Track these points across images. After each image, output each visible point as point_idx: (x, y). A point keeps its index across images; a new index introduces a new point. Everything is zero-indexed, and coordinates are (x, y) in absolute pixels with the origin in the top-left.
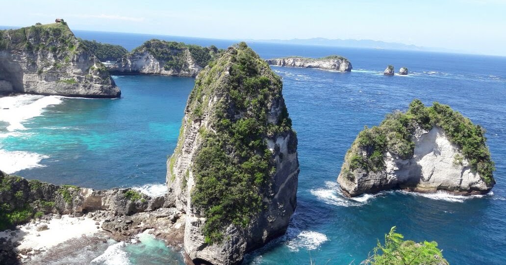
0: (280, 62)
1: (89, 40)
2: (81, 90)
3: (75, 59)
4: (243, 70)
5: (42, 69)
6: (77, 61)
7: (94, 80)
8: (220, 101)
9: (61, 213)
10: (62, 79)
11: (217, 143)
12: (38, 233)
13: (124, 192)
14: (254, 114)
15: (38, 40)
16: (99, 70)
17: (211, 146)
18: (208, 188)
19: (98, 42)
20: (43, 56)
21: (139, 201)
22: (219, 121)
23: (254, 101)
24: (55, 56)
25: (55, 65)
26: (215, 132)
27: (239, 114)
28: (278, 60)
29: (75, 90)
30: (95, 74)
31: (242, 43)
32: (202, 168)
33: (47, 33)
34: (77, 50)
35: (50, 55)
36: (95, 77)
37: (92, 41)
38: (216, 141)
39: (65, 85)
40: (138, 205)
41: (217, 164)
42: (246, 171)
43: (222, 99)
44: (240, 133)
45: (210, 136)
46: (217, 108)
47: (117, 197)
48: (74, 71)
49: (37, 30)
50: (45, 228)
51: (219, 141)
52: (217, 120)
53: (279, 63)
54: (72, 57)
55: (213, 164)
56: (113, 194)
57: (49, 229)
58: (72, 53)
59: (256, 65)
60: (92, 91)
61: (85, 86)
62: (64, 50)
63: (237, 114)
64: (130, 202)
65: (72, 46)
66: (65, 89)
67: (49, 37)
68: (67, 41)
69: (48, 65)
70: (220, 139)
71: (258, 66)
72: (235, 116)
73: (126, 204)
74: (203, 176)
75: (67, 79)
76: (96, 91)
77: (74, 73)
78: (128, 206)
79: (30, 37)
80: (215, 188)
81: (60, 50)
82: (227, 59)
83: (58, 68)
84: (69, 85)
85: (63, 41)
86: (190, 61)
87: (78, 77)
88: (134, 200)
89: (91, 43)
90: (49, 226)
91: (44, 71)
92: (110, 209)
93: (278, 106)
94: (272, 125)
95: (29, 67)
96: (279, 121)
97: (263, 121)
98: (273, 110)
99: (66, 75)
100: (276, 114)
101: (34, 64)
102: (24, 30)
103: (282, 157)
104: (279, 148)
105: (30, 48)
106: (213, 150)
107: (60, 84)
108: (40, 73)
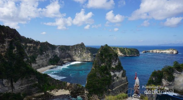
0: (151, 51)
2: (86, 60)
6: (85, 53)
7: (89, 57)
9: (62, 88)
13: (77, 84)
14: (107, 64)
16: (90, 55)
17: (93, 72)
21: (80, 87)
22: (95, 65)
23: (107, 60)
24: (80, 52)
25: (81, 54)
29: (84, 60)
32: (89, 78)
35: (79, 51)
44: (102, 69)
45: (93, 70)
47: (75, 86)
48: (85, 55)
49: (77, 45)
58: (84, 51)
59: (109, 50)
60: (89, 60)
63: (102, 64)
65: (85, 49)
66: (82, 60)
67: (79, 47)
69: (79, 54)
70: (95, 71)
74: (89, 80)
78: (77, 88)
81: (82, 50)
85: (83, 48)
86: (119, 52)
87: (85, 57)
90: (58, 91)
92: (73, 88)
93: (116, 62)
94: (113, 67)
95: (75, 55)
96: (116, 67)
97: (110, 66)
98: (113, 63)
99: (83, 56)
100: (115, 64)
101: (76, 54)
102: (74, 46)
103: (118, 77)
104: (116, 75)
105: (75, 50)
106: (93, 74)
107: (81, 58)
108: (77, 56)
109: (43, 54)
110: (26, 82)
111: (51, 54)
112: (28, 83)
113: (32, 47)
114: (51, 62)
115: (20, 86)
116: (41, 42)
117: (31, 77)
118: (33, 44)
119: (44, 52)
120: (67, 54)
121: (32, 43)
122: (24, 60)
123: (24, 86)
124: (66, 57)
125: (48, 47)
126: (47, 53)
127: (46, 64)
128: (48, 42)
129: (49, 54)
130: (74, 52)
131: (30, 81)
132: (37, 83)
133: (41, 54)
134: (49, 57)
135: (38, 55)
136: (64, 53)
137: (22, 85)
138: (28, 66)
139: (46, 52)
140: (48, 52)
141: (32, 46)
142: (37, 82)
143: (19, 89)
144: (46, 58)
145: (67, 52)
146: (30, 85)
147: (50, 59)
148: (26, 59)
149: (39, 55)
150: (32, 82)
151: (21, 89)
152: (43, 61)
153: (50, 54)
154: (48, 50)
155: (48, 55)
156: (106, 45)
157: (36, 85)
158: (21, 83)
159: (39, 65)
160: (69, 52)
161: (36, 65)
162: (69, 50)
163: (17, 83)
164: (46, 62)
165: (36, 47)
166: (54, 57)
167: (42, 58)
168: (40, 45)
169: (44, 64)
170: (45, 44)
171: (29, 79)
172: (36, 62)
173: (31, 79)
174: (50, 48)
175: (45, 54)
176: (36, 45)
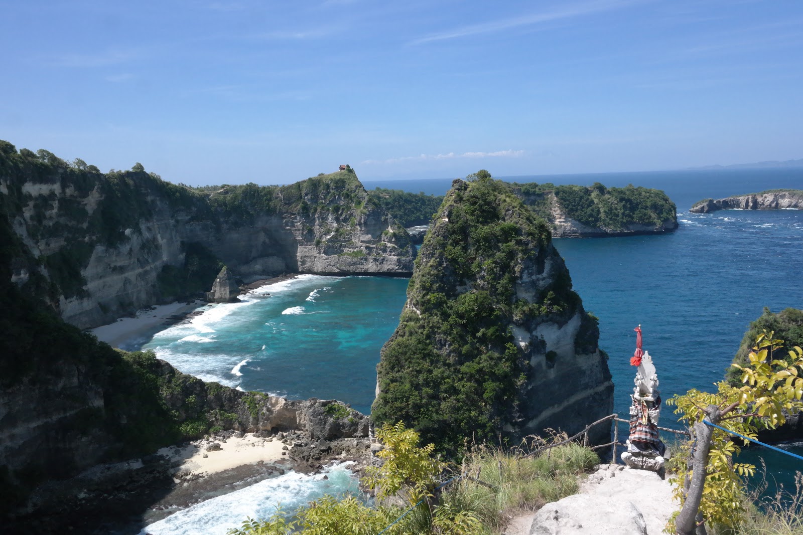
0: (747, 202)
2: (371, 267)
3: (363, 221)
4: (472, 214)
5: (321, 237)
6: (365, 223)
7: (389, 250)
8: (429, 264)
9: (244, 431)
10: (346, 250)
11: (420, 331)
13: (324, 405)
14: (488, 283)
15: (315, 199)
16: (394, 235)
17: (411, 334)
18: (396, 399)
19: (428, 194)
20: (323, 219)
21: (346, 421)
22: (424, 295)
23: (487, 264)
24: (337, 219)
25: (337, 231)
26: (418, 312)
27: (465, 284)
28: (742, 199)
29: (362, 267)
30: (390, 242)
31: (481, 171)
32: (392, 368)
33: (328, 186)
34: (365, 208)
35: (330, 218)
36: (389, 245)
38: (420, 328)
39: (350, 259)
40: (343, 426)
41: (417, 363)
42: (471, 377)
43: (432, 262)
44: (461, 316)
45: (410, 319)
46: (423, 276)
47: (314, 412)
48: (362, 238)
49: (315, 184)
50: (217, 448)
51: (423, 327)
52: (421, 295)
53: (743, 204)
54: (359, 218)
55: (410, 362)
56: (310, 407)
57: (222, 449)
58: (359, 212)
60: (386, 267)
61: (376, 260)
62: (349, 208)
63: (461, 285)
64: (331, 420)
65: (359, 203)
66: (350, 264)
67: (329, 192)
68: (353, 195)
69: (328, 232)
70: (426, 324)
72: (457, 288)
73: (325, 423)
74: (393, 381)
75: (352, 250)
76: (391, 267)
77: (362, 242)
78: (327, 427)
79: (306, 195)
80: (407, 401)
81: (343, 210)
82: (449, 199)
83: (340, 235)
84: (355, 259)
85: (347, 196)
86: (556, 212)
87: (367, 248)
88: (338, 418)
90: (222, 445)
91: (324, 240)
92: (306, 428)
93: (540, 271)
94: (524, 302)
95: (305, 238)
97: (505, 296)
98: (526, 278)
99: (352, 245)
100: (533, 284)
101: (311, 232)
102: (299, 185)
103: (551, 357)
104: (543, 343)
105: (306, 209)
106: (413, 341)
107: (344, 258)
108: (318, 243)
109: (123, 239)
110: (32, 407)
111: (170, 241)
112: (45, 412)
113: (56, 204)
114: (172, 285)
116: (104, 170)
117: (59, 375)
118: (57, 188)
119: (128, 232)
120: (262, 237)
121: (53, 182)
122: (13, 278)
123: (25, 430)
124: (254, 254)
125: (149, 199)
126: (147, 235)
127: (143, 296)
128: (148, 170)
129: (154, 238)
130: (299, 225)
131: (57, 396)
132: (99, 409)
133: (113, 239)
134: (157, 257)
135: (92, 246)
136: (243, 230)
137: (10, 421)
138: (41, 314)
139: (137, 230)
140: (149, 229)
141: (52, 195)
142: (99, 403)
144: (142, 263)
145: (259, 225)
146: (55, 418)
147: (166, 268)
148: (25, 276)
149: (99, 249)
150: (68, 403)
151: (9, 444)
152: (126, 281)
153: (161, 241)
154: (148, 218)
155: (150, 247)
156: (484, 175)
157: (92, 418)
158: (4, 411)
159: (103, 308)
160: (274, 222)
161: (87, 304)
162: (271, 213)
164: (140, 284)
165: (79, 199)
166: (184, 254)
167: (115, 267)
168: (102, 190)
169: (135, 298)
170: (131, 182)
171: (50, 387)
172: (85, 288)
173: (60, 385)
174: (158, 203)
175: (135, 237)
176: (78, 188)
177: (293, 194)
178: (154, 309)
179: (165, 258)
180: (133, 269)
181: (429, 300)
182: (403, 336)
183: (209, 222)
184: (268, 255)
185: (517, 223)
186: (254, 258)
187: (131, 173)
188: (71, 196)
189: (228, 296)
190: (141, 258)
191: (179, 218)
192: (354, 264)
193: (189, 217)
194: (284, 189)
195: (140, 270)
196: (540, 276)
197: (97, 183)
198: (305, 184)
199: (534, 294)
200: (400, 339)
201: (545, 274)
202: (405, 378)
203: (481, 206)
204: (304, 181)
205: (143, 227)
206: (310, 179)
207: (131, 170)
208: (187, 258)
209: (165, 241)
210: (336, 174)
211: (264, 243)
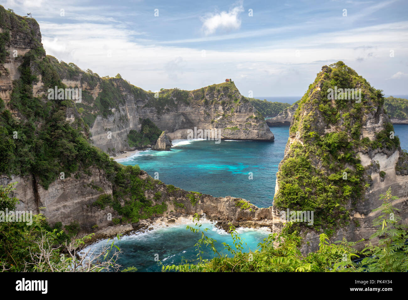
1: (261, 100)
2: (242, 135)
3: (238, 110)
5: (214, 119)
6: (240, 111)
7: (252, 126)
8: (309, 115)
9: (187, 214)
10: (228, 126)
11: (303, 154)
12: (167, 224)
13: (235, 200)
14: (346, 127)
15: (212, 96)
16: (256, 118)
17: (298, 155)
18: (290, 193)
20: (215, 108)
21: (248, 210)
22: (306, 133)
23: (345, 115)
24: (224, 109)
25: (224, 115)
26: (302, 143)
27: (330, 128)
29: (237, 136)
30: (254, 122)
31: (339, 62)
32: (287, 175)
33: (219, 91)
34: (240, 103)
35: (220, 108)
36: (253, 124)
37: (263, 100)
38: (303, 152)
39: (230, 132)
40: (247, 213)
41: (302, 172)
42: (334, 183)
43: (311, 113)
44: (329, 145)
45: (297, 147)
46: (305, 121)
47: (229, 204)
48: (237, 120)
49: (212, 89)
50: (173, 222)
51: (305, 152)
52: (304, 133)
54: (236, 108)
55: (297, 172)
56: (227, 201)
57: (176, 223)
58: (236, 105)
59: (351, 81)
60: (251, 136)
61: (245, 132)
62: (231, 103)
63: (327, 128)
64: (239, 210)
65: (236, 100)
66: (230, 134)
67: (219, 94)
68: (233, 95)
69: (219, 116)
70: (307, 150)
71: (354, 81)
72: (325, 130)
74: (287, 183)
75: (232, 126)
76: (253, 136)
77: (237, 122)
78: (237, 213)
79: (207, 95)
80: (297, 195)
81: (227, 103)
82: (320, 77)
83: (225, 118)
84: (234, 132)
85: (230, 96)
87: (240, 125)
88: (243, 209)
89: (262, 101)
90: (176, 220)
91: (216, 120)
92: (224, 214)
93: (377, 122)
94: (367, 139)
95: (205, 118)
96: (378, 137)
97: (356, 135)
98: (369, 125)
99: (231, 123)
100: (374, 129)
101: (209, 115)
102: (203, 90)
103: (382, 175)
104: (378, 166)
105: (206, 103)
106: (299, 160)
107: (227, 131)
108: (212, 122)
109: (111, 113)
110: (76, 190)
111: (134, 117)
112: (83, 195)
114: (134, 141)
115: (58, 202)
117: (90, 174)
118: (78, 83)
119: (113, 110)
120: (182, 118)
121: (76, 80)
122: (67, 119)
123: (72, 203)
124: (177, 127)
125: (124, 93)
126: (123, 113)
127: (120, 146)
129: (126, 115)
130: (202, 112)
131: (89, 186)
132: (110, 195)
133: (106, 114)
134: (127, 125)
135: (95, 116)
136: (172, 113)
137: (64, 197)
138: (81, 139)
139: (118, 109)
140: (124, 110)
141: (76, 87)
142: (110, 192)
143: (57, 210)
144: (119, 128)
145: (181, 111)
146: (87, 198)
147: (131, 132)
148: (72, 119)
149: (99, 118)
150: (94, 191)
151: (63, 210)
152: (112, 137)
153: (129, 117)
154: (123, 103)
155: (123, 120)
156: (341, 64)
157: (106, 200)
158: (61, 192)
160: (188, 109)
162: (187, 104)
163: (50, 190)
164: (119, 139)
165: (89, 91)
166: (141, 125)
167: (107, 128)
168: (101, 87)
169: (115, 147)
170: (115, 84)
171: (85, 181)
172: (91, 138)
173: (91, 180)
174: (128, 96)
175: (117, 113)
176: (89, 84)
177: (200, 94)
178: (126, 153)
179: (131, 126)
180: (116, 131)
181: (310, 136)
182: (292, 157)
183: (154, 108)
184: (184, 128)
185: (364, 92)
186: (177, 130)
187: (115, 79)
188: (86, 89)
189: (165, 148)
190: (119, 125)
191: (139, 105)
192: (233, 134)
193: (144, 105)
194: (194, 92)
195: (119, 132)
196: (376, 125)
197: (98, 83)
198: (207, 89)
199: (373, 135)
200: (290, 159)
201: (379, 124)
202: (295, 181)
203: (341, 81)
204: (206, 88)
205: (121, 108)
206: (209, 86)
207: (115, 77)
208: (142, 127)
209: (131, 117)
210: (223, 84)
211: (183, 121)
